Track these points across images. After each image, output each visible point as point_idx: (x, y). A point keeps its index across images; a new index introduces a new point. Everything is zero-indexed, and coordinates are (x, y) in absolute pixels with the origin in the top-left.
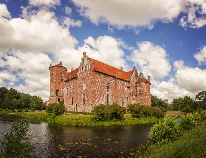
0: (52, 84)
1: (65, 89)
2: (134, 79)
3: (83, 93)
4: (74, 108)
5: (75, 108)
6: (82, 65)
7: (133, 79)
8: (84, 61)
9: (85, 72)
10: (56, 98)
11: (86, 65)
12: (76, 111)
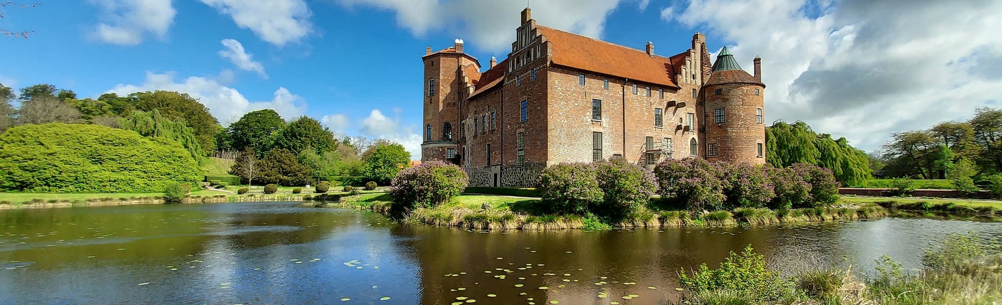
0: (430, 107)
1: (469, 121)
2: (694, 77)
3: (518, 131)
4: (493, 176)
5: (496, 175)
6: (517, 50)
7: (689, 79)
8: (524, 37)
9: (525, 69)
10: (441, 147)
11: (530, 48)
12: (498, 185)
